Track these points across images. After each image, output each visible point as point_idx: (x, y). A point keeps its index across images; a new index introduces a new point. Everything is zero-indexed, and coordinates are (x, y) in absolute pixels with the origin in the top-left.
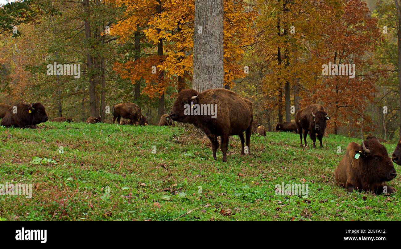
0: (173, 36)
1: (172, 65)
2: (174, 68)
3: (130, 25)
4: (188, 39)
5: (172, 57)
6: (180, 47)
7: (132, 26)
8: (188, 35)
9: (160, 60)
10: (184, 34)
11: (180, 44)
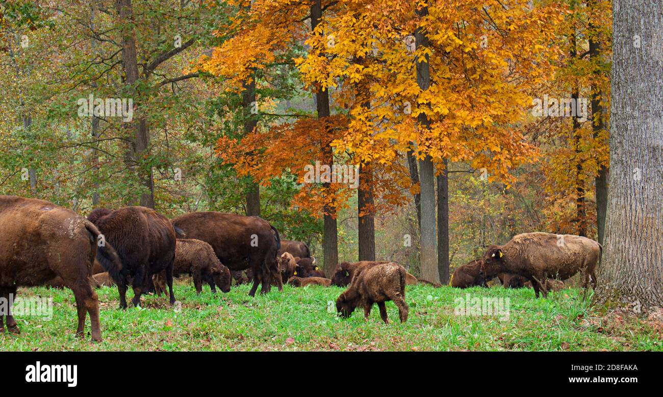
0: (366, 70)
1: (365, 139)
2: (368, 146)
3: (256, 47)
4: (400, 77)
5: (364, 119)
6: (383, 95)
7: (261, 49)
8: (402, 66)
9: (327, 127)
10: (391, 65)
11: (383, 89)
